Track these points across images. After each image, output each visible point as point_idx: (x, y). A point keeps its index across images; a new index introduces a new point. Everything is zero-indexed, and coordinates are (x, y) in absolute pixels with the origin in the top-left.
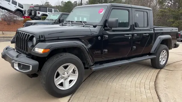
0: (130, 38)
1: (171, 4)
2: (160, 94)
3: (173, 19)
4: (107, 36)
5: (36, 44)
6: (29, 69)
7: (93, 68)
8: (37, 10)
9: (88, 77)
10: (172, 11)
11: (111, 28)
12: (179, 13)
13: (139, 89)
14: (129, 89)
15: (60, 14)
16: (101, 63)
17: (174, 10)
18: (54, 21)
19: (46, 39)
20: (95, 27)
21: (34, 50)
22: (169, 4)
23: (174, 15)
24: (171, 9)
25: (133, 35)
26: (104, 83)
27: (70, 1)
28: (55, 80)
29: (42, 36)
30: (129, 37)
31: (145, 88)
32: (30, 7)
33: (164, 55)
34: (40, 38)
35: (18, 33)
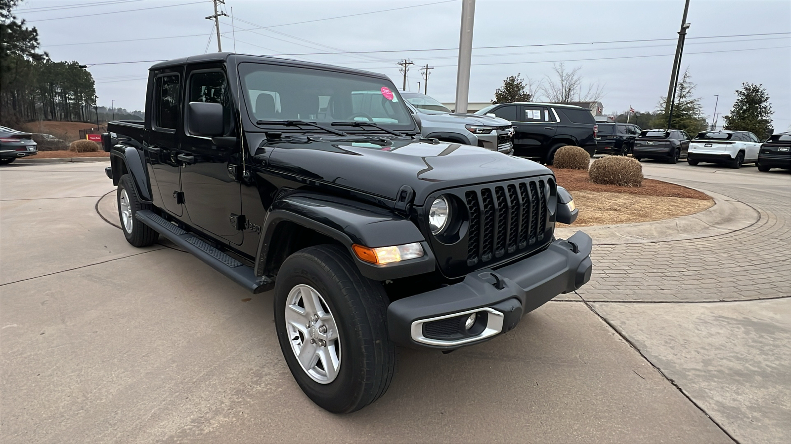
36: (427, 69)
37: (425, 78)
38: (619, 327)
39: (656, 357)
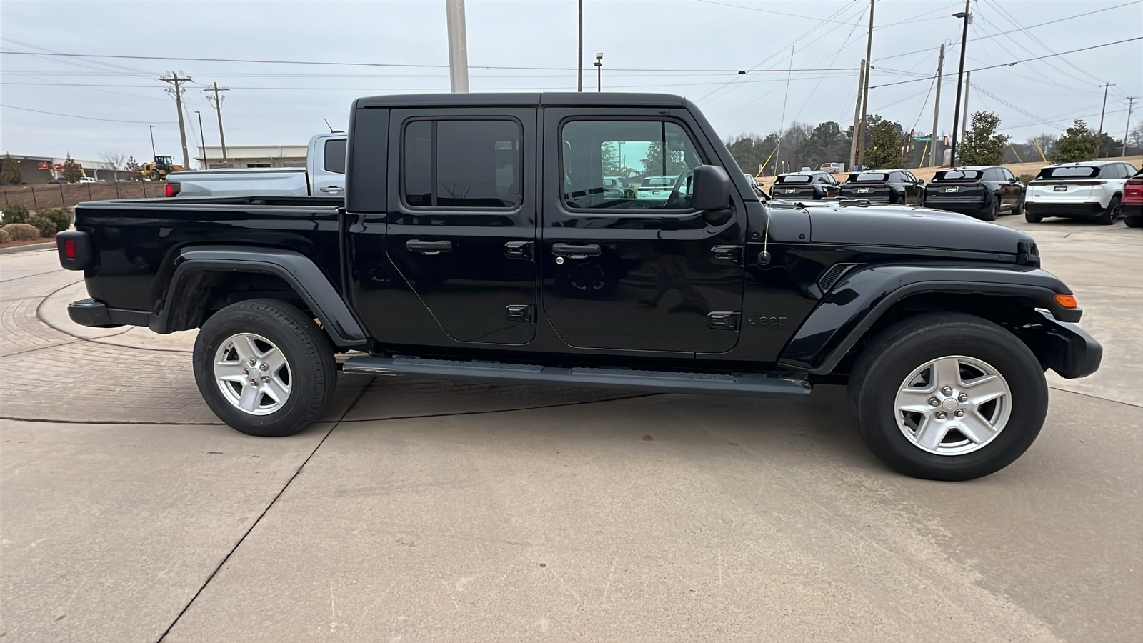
36: (216, 90)
37: (216, 106)
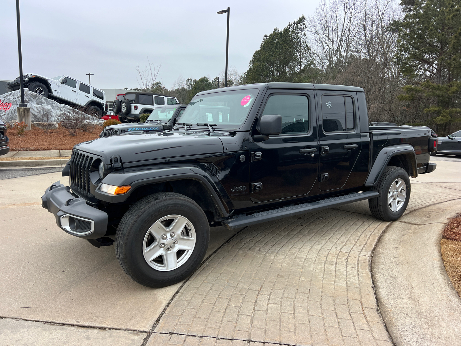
0: (313, 155)
1: (432, 73)
2: (379, 277)
3: (438, 106)
4: (259, 153)
5: (105, 175)
6: (89, 228)
7: (229, 223)
8: (131, 102)
9: (225, 243)
10: (434, 88)
11: (267, 135)
12: (450, 92)
13: (333, 267)
14: (311, 269)
15: (175, 109)
16: (250, 211)
17: (438, 86)
18: (164, 124)
19: (125, 165)
20: (233, 134)
21: (100, 188)
22: (428, 73)
23: (438, 96)
24: (431, 83)
25: (319, 148)
26: (257, 255)
27: (205, 78)
28: (146, 250)
29: (116, 160)
30: (312, 153)
31: (347, 265)
32: (118, 95)
33: (400, 190)
34: (112, 163)
35: (75, 154)
38: (85, 331)
39: (28, 327)
